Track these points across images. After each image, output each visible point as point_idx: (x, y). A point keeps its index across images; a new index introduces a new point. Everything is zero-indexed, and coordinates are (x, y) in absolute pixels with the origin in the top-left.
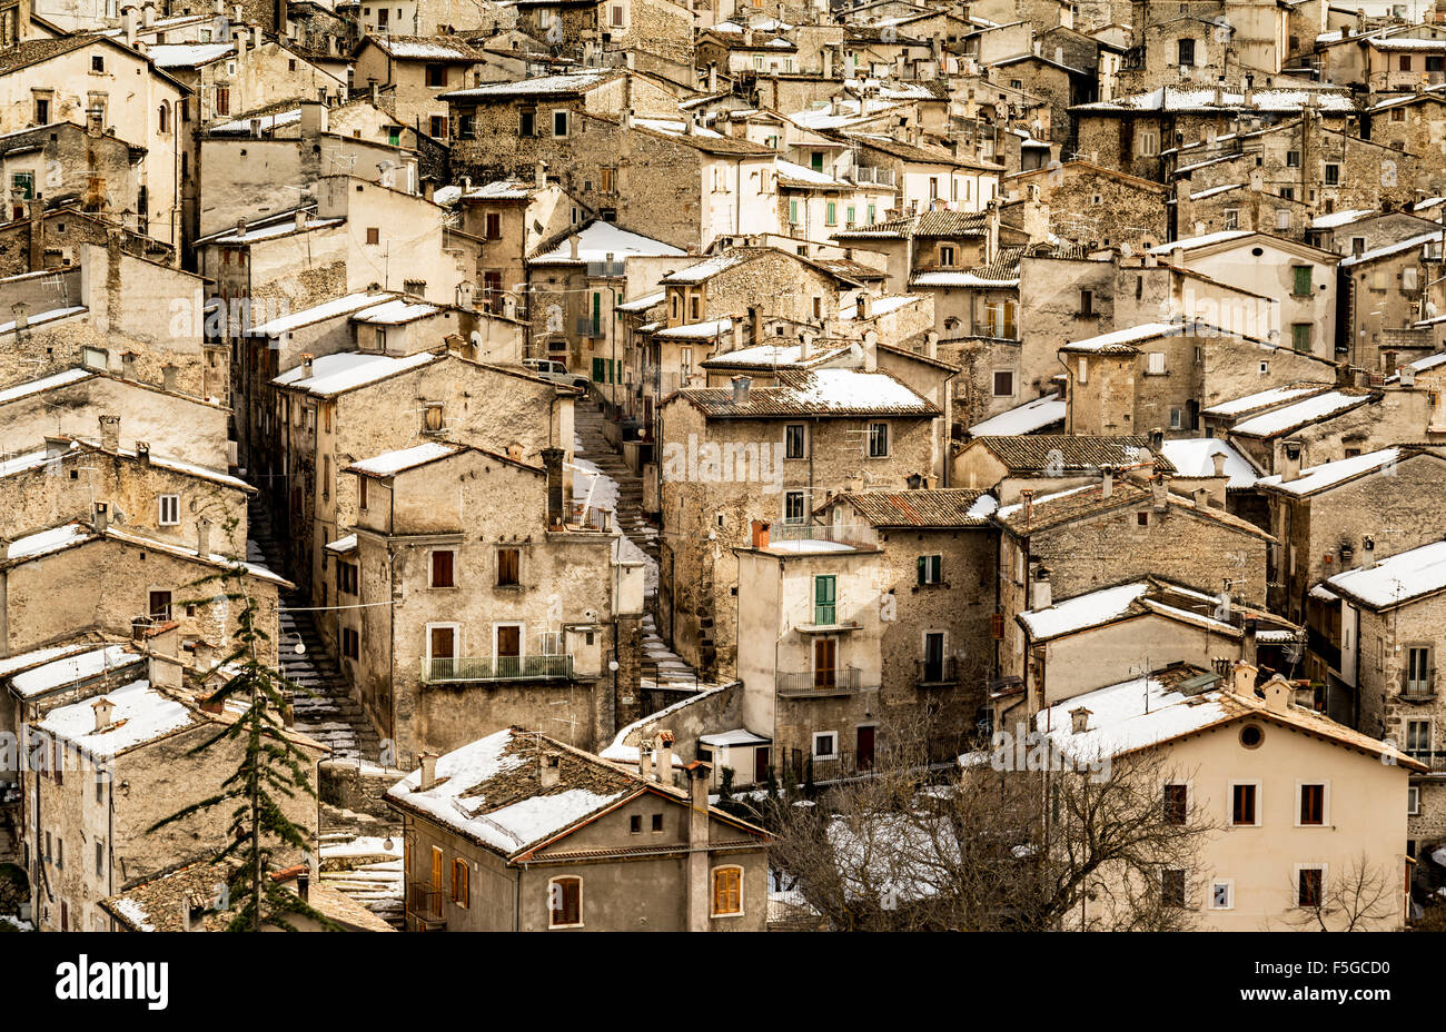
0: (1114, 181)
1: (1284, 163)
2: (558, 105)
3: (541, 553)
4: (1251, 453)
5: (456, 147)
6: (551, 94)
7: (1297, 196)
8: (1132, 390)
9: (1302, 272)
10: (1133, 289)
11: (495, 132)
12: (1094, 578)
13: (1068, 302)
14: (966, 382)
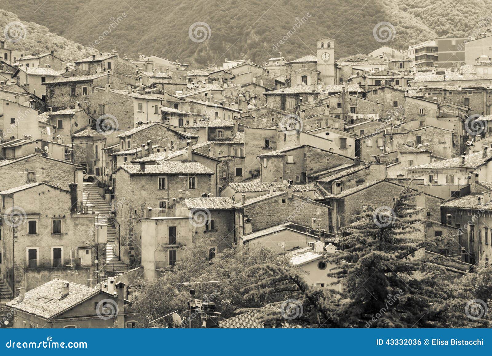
0: (278, 113)
1: (336, 107)
2: (84, 84)
3: (69, 221)
4: (324, 188)
5: (49, 101)
6: (81, 81)
7: (341, 117)
8: (282, 168)
9: (343, 140)
10: (283, 138)
11: (62, 95)
12: (267, 222)
13: (261, 143)
14: (226, 171)
